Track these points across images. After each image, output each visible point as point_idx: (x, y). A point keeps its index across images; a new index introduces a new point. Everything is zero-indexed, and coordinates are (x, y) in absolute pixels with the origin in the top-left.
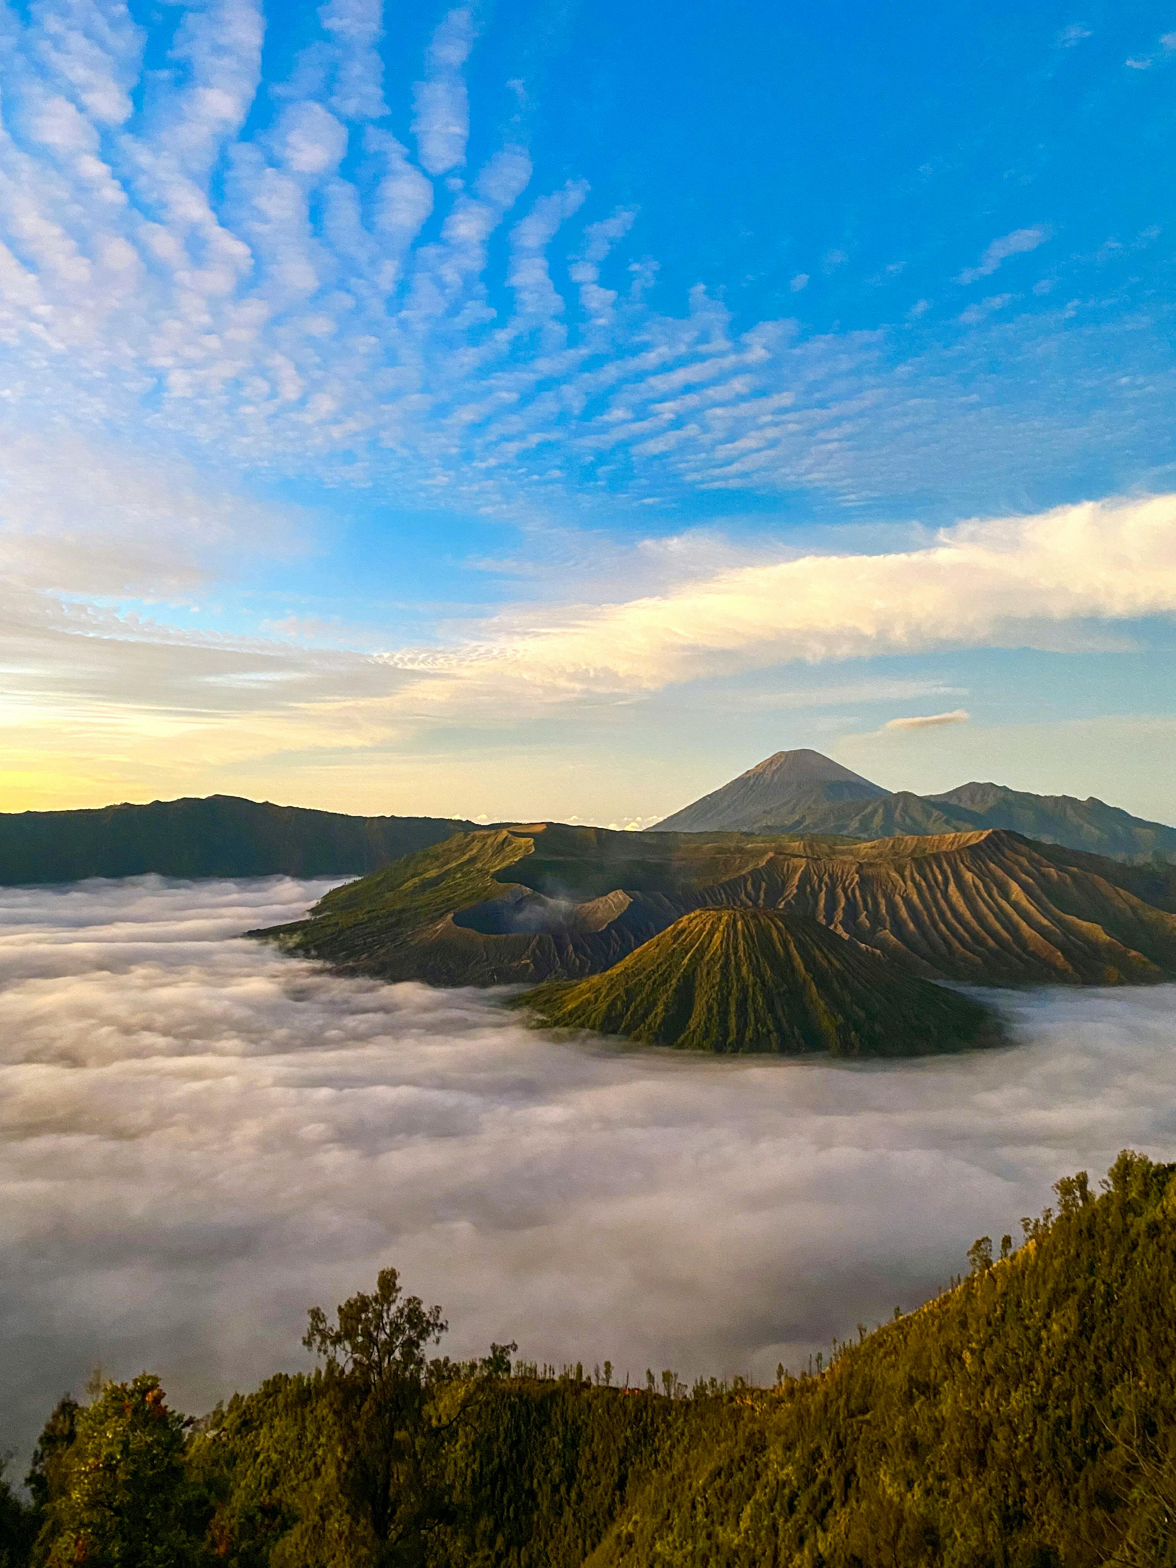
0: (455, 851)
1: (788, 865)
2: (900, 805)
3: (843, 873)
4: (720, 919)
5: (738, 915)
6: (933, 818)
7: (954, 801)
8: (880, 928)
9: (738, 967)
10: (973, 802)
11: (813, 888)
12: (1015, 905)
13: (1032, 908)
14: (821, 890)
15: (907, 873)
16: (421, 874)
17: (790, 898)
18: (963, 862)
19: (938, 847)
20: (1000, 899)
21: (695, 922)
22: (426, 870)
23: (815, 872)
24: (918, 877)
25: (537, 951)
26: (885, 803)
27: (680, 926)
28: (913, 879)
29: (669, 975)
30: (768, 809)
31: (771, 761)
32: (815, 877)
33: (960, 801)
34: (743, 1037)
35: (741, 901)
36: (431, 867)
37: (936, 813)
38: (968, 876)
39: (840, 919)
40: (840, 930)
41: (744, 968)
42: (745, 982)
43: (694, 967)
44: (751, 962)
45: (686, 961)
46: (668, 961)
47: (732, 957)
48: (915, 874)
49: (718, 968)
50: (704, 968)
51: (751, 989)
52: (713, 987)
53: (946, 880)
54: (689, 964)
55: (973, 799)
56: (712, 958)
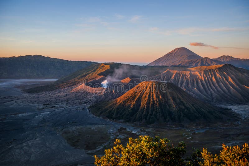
1: (172, 72)
2: (205, 60)
6: (213, 64)
7: (219, 60)
8: (194, 88)
9: (153, 96)
11: (178, 78)
12: (229, 83)
13: (234, 83)
14: (180, 78)
15: (202, 74)
18: (216, 72)
20: (225, 81)
24: (205, 75)
26: (202, 60)
27: (139, 85)
28: (203, 76)
29: (135, 98)
30: (173, 61)
31: (175, 50)
33: (220, 60)
34: (152, 113)
37: (214, 62)
38: (218, 75)
39: (184, 85)
40: (184, 88)
41: (154, 96)
42: (154, 99)
43: (141, 96)
44: (156, 95)
45: (139, 94)
46: (135, 94)
47: (151, 93)
48: (204, 74)
49: (147, 96)
50: (144, 96)
51: (155, 101)
52: (146, 101)
53: (212, 76)
54: (140, 95)
55: (223, 59)
56: (146, 94)
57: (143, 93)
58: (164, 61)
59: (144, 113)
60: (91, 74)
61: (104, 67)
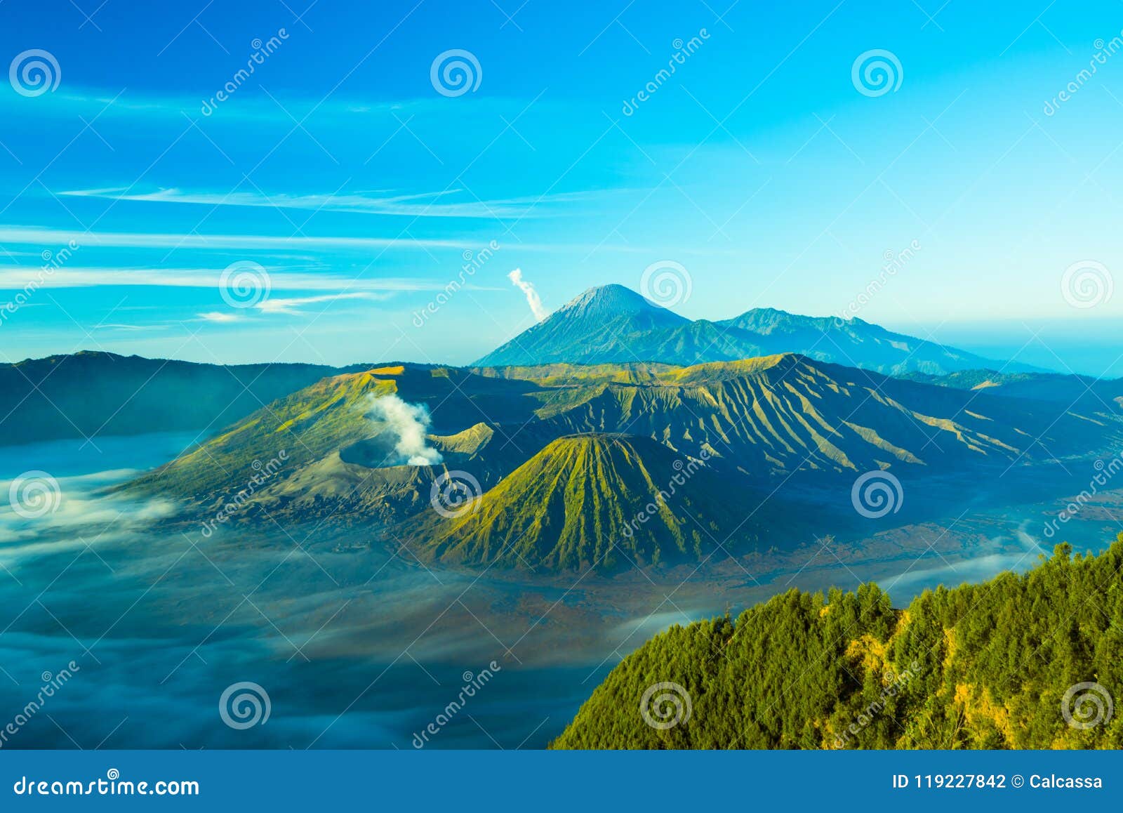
0: (324, 394)
1: (622, 393)
2: (698, 330)
3: (667, 396)
4: (580, 445)
5: (595, 441)
7: (741, 326)
8: (701, 442)
9: (598, 486)
10: (757, 325)
12: (808, 417)
13: (820, 419)
15: (719, 395)
16: (295, 417)
17: (625, 421)
18: (763, 383)
19: (740, 370)
20: (794, 412)
21: (559, 449)
22: (300, 413)
23: (644, 398)
24: (728, 398)
25: (419, 481)
26: (687, 330)
27: (546, 453)
28: (724, 400)
29: (542, 494)
32: (645, 403)
33: (747, 326)
34: (608, 540)
35: (586, 426)
36: (303, 410)
39: (669, 436)
40: (670, 445)
41: (604, 485)
42: (605, 496)
43: (561, 486)
44: (609, 480)
45: (555, 482)
46: (539, 483)
47: (592, 476)
48: (726, 395)
49: (582, 486)
50: (570, 486)
51: (610, 502)
52: (580, 502)
53: (751, 399)
54: (558, 484)
55: (756, 322)
56: (576, 479)
57: (565, 478)
58: (549, 337)
59: (583, 541)
60: (330, 416)
61: (374, 385)
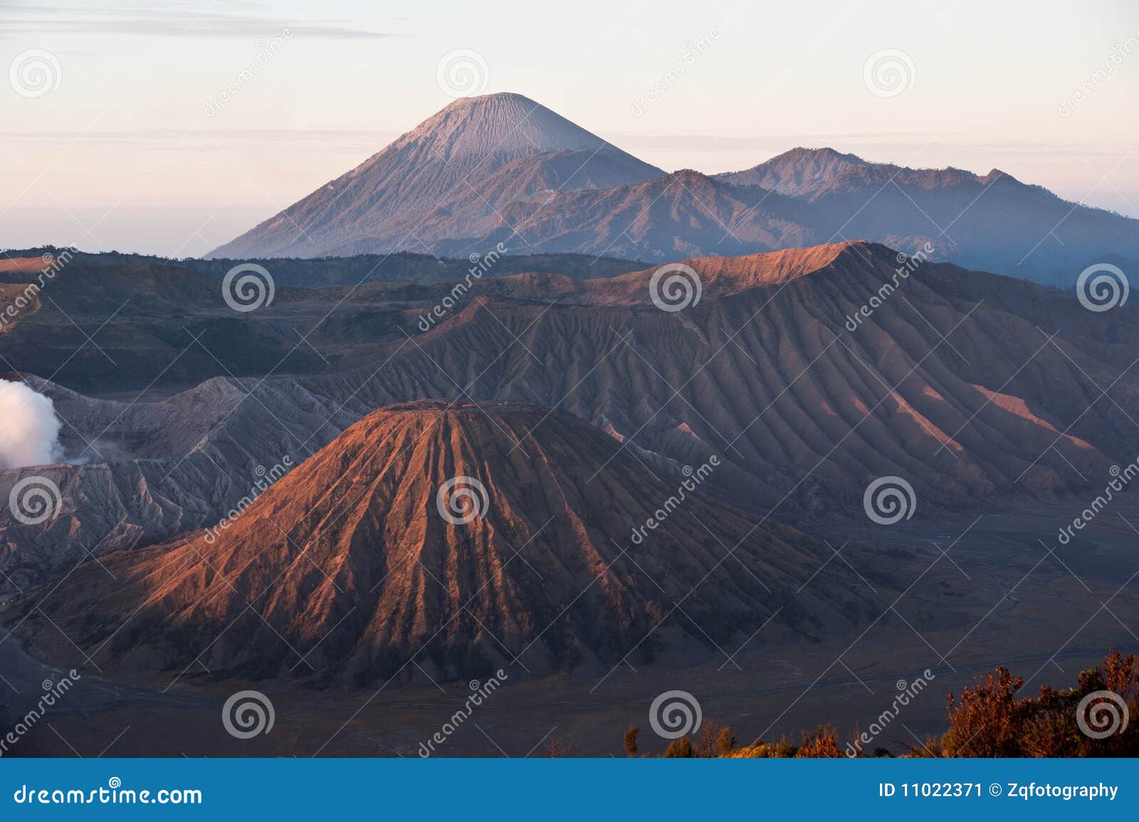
1: (514, 318)
4: (419, 425)
5: (451, 415)
14: (571, 361)
18: (801, 301)
19: (756, 275)
20: (864, 365)
21: (376, 433)
23: (560, 329)
27: (349, 441)
29: (339, 526)
31: (447, 115)
32: (560, 339)
38: (811, 326)
39: (608, 408)
40: (609, 427)
43: (379, 512)
45: (366, 501)
46: (333, 503)
50: (398, 510)
51: (479, 544)
55: (798, 177)
57: (388, 493)
58: (372, 202)
59: (421, 624)
